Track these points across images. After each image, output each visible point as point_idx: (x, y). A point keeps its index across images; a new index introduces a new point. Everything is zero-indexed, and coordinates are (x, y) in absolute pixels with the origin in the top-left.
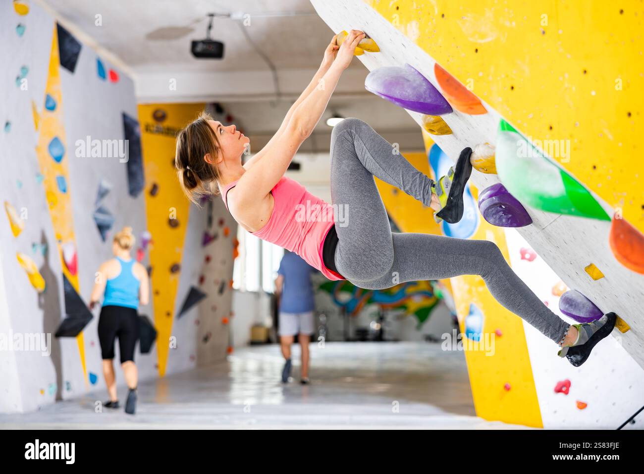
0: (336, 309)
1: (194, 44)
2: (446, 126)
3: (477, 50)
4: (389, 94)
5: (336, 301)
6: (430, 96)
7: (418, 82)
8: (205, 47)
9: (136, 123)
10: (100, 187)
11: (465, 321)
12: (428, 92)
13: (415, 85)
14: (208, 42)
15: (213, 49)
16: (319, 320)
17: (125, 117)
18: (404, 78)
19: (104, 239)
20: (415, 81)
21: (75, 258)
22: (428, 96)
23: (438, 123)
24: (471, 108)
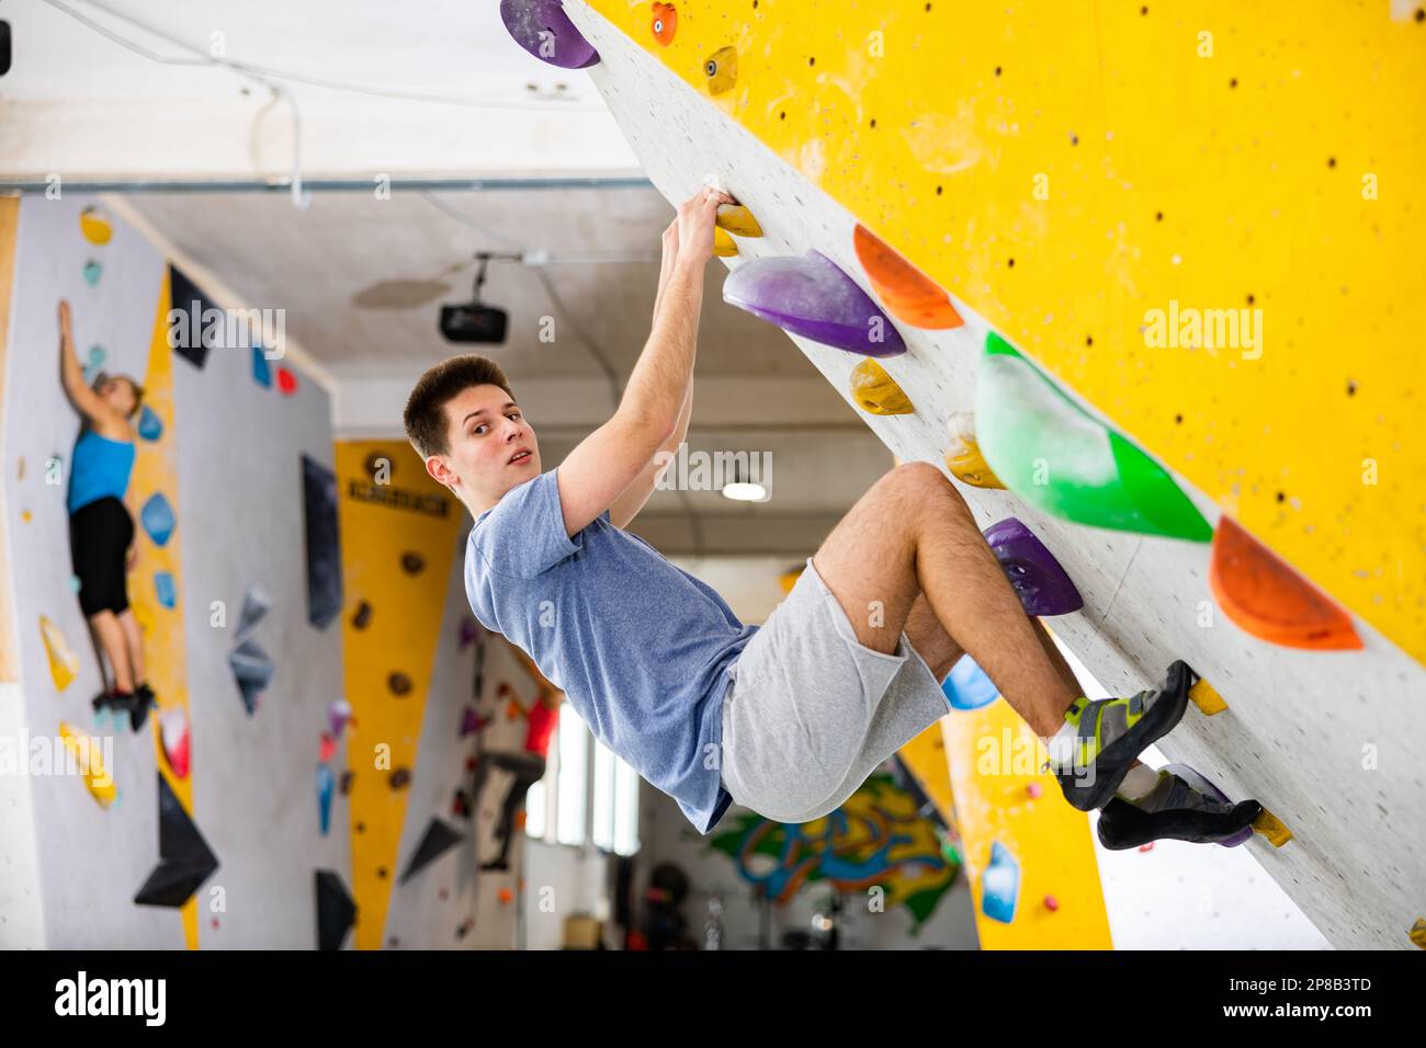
0: (745, 889)
1: (447, 313)
2: (900, 393)
3: (940, 190)
4: (770, 306)
5: (744, 873)
6: (855, 310)
7: (830, 283)
8: (468, 318)
9: (330, 477)
10: (248, 600)
11: (982, 879)
12: (851, 304)
13: (823, 288)
14: (476, 310)
15: (483, 323)
16: (708, 908)
17: (306, 463)
18: (801, 274)
19: (250, 708)
20: (824, 280)
21: (186, 741)
22: (852, 312)
23: (883, 388)
24: (929, 315)
